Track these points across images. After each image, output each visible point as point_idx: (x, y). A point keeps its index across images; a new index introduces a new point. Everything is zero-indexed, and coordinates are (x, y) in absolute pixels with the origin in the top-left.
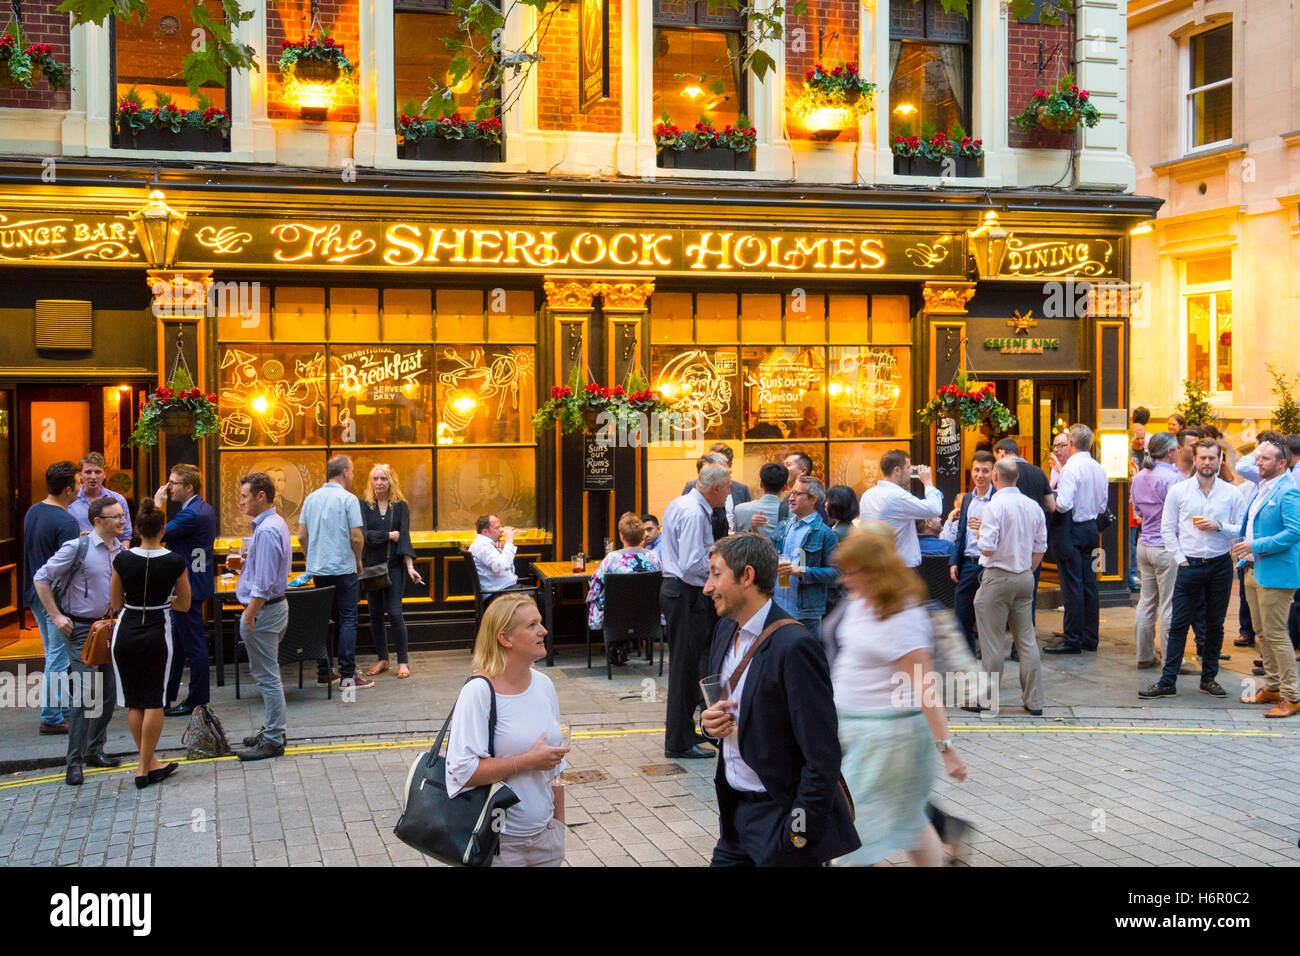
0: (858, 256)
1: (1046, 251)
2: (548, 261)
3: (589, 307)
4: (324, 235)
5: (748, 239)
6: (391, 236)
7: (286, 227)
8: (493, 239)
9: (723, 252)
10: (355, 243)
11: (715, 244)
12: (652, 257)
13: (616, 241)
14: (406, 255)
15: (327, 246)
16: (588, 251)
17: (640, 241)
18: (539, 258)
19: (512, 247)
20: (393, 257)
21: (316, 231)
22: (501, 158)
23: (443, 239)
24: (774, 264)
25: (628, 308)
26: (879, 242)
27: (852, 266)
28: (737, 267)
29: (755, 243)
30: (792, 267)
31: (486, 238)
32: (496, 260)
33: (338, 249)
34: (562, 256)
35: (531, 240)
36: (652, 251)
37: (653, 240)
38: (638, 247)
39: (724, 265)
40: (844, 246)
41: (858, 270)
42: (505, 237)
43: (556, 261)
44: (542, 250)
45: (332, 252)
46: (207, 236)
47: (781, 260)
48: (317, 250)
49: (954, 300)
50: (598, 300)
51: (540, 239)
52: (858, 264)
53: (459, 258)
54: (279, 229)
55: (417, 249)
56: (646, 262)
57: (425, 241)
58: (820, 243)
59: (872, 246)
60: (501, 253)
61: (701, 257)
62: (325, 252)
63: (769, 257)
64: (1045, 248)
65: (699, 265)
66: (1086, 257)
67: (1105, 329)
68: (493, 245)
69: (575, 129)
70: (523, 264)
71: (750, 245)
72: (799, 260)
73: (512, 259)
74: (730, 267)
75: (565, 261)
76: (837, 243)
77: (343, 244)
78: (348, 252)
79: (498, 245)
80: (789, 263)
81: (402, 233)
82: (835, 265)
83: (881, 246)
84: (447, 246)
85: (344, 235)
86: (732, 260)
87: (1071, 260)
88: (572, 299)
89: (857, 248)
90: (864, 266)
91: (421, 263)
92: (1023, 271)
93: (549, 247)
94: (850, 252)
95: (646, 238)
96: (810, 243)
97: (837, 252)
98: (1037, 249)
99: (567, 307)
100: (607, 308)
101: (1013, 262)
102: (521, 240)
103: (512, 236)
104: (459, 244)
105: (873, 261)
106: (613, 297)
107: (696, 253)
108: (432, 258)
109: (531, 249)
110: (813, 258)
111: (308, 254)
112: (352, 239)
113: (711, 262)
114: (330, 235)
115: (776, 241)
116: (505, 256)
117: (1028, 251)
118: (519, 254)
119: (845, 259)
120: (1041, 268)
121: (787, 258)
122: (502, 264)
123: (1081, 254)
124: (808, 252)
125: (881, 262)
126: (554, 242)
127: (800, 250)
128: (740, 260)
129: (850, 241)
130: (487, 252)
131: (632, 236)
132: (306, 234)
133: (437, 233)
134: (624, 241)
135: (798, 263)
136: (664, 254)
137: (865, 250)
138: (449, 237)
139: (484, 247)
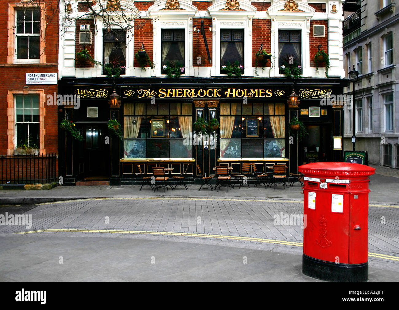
0: (266, 93)
2: (193, 96)
3: (204, 107)
4: (147, 92)
5: (239, 90)
6: (160, 92)
7: (139, 90)
8: (181, 91)
9: (233, 94)
10: (153, 93)
11: (231, 91)
13: (208, 91)
14: (163, 95)
15: (147, 94)
16: (202, 94)
17: (214, 91)
18: (191, 96)
20: (160, 96)
21: (145, 91)
22: (184, 73)
23: (170, 92)
25: (213, 107)
27: (264, 96)
28: (237, 97)
29: (241, 91)
30: (250, 97)
31: (179, 91)
32: (181, 96)
33: (149, 95)
34: (196, 96)
35: (189, 91)
36: (216, 93)
37: (216, 91)
39: (234, 96)
40: (262, 91)
42: (183, 91)
43: (195, 96)
44: (192, 94)
45: (148, 95)
46: (126, 92)
47: (247, 95)
48: (145, 95)
50: (206, 105)
51: (191, 91)
52: (266, 96)
53: (174, 96)
54: (138, 91)
55: (165, 94)
56: (215, 96)
57: (167, 92)
58: (256, 91)
62: (147, 96)
63: (244, 95)
65: (228, 96)
67: (336, 112)
70: (187, 97)
71: (239, 91)
73: (185, 96)
75: (197, 96)
77: (150, 94)
78: (151, 95)
79: (182, 93)
81: (162, 91)
82: (260, 96)
84: (171, 93)
85: (150, 92)
88: (200, 105)
89: (265, 92)
90: (267, 96)
91: (166, 97)
94: (264, 93)
96: (254, 91)
97: (261, 93)
100: (208, 107)
102: (187, 91)
103: (185, 90)
104: (174, 93)
105: (270, 95)
106: (210, 104)
107: (227, 93)
108: (168, 96)
109: (189, 93)
110: (255, 94)
111: (144, 96)
112: (152, 92)
113: (231, 96)
114: (148, 92)
115: (246, 91)
116: (183, 95)
119: (262, 95)
121: (249, 95)
122: (183, 97)
125: (271, 95)
126: (194, 92)
127: (252, 92)
128: (237, 95)
129: (264, 90)
130: (179, 94)
131: (212, 90)
132: (143, 92)
133: (169, 90)
134: (210, 91)
135: (251, 96)
136: (219, 94)
137: (267, 92)
138: (171, 91)
139: (179, 93)
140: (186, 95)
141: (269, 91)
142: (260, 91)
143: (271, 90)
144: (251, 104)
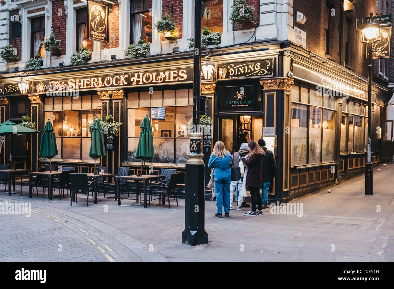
0: (178, 76)
1: (243, 68)
2: (100, 86)
3: (109, 98)
4: (57, 84)
5: (147, 74)
6: (69, 83)
7: (51, 82)
9: (141, 79)
10: (63, 85)
11: (138, 77)
12: (123, 83)
13: (115, 78)
14: (72, 87)
15: (58, 86)
16: (108, 82)
17: (120, 77)
18: (98, 85)
19: (92, 83)
20: (70, 88)
22: (91, 59)
24: (154, 81)
25: (117, 98)
26: (185, 71)
27: (176, 80)
28: (144, 83)
30: (159, 82)
31: (87, 81)
33: (60, 87)
34: (103, 84)
35: (96, 81)
36: (123, 81)
38: (120, 80)
40: (174, 73)
41: (178, 81)
42: (91, 80)
44: (98, 83)
47: (156, 80)
48: (56, 88)
49: (209, 88)
50: (111, 96)
51: (98, 80)
52: (178, 79)
53: (82, 87)
55: (74, 85)
56: (122, 84)
57: (75, 83)
58: (167, 73)
59: (183, 72)
60: (90, 84)
61: (135, 81)
62: (58, 88)
63: (152, 80)
64: (242, 66)
65: (135, 83)
66: (259, 68)
67: (268, 96)
68: (88, 83)
69: (109, 48)
70: (95, 87)
71: (148, 76)
73: (92, 86)
74: (142, 83)
75: (103, 86)
76: (172, 72)
80: (158, 81)
81: (71, 82)
82: (172, 80)
83: (185, 72)
84: (80, 84)
85: (61, 83)
86: (143, 81)
87: (253, 70)
88: (105, 96)
89: (178, 74)
90: (180, 79)
91: (75, 89)
92: (234, 75)
93: (100, 82)
94: (176, 75)
95: (122, 77)
96: (164, 73)
97: (172, 75)
98: (240, 67)
99: (104, 98)
100: (112, 98)
101: (231, 73)
102: (94, 81)
104: (82, 84)
105: (182, 77)
106: (113, 95)
107: (133, 80)
108: (77, 88)
109: (96, 83)
110: (165, 78)
113: (138, 82)
114: (59, 83)
115: (154, 74)
117: (236, 68)
118: (94, 85)
119: (174, 78)
120: (241, 74)
121: (158, 79)
122: (90, 88)
123: (257, 67)
124: (164, 76)
125: (185, 76)
127: (161, 76)
128: (145, 81)
129: (176, 72)
130: (87, 85)
131: (118, 77)
133: (78, 81)
134: (117, 78)
135: (161, 80)
136: (126, 81)
137: (180, 74)
138: (80, 82)
139: (87, 83)
144: (161, 91)
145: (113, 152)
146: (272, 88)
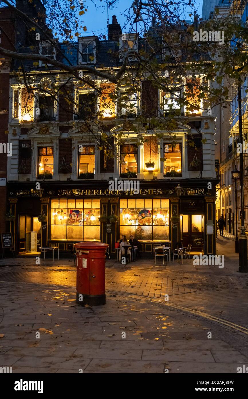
0: (157, 192)
1: (195, 190)
4: (66, 191)
7: (60, 190)
8: (92, 191)
9: (131, 192)
13: (112, 191)
16: (107, 193)
18: (99, 194)
20: (76, 194)
22: (93, 178)
25: (114, 202)
27: (156, 194)
30: (144, 194)
31: (90, 191)
36: (118, 192)
38: (116, 192)
39: (131, 194)
42: (94, 191)
43: (102, 194)
45: (67, 194)
46: (49, 192)
47: (142, 193)
48: (65, 193)
49: (176, 200)
50: (109, 201)
51: (99, 191)
55: (79, 193)
56: (117, 194)
57: (81, 192)
58: (149, 190)
60: (93, 193)
61: (127, 193)
66: (204, 191)
67: (209, 205)
69: (106, 172)
70: (97, 195)
72: (145, 193)
74: (133, 195)
77: (69, 192)
78: (69, 194)
82: (152, 193)
87: (200, 192)
90: (158, 194)
92: (190, 194)
94: (155, 192)
96: (147, 190)
98: (193, 190)
99: (104, 202)
100: (111, 202)
101: (188, 192)
102: (96, 191)
104: (86, 192)
105: (160, 193)
106: (112, 200)
108: (82, 194)
109: (98, 192)
111: (63, 194)
115: (141, 190)
117: (191, 190)
120: (194, 193)
121: (143, 193)
122: (93, 195)
123: (202, 190)
124: (147, 192)
126: (102, 191)
127: (145, 191)
129: (155, 190)
130: (90, 193)
132: (63, 191)
133: (83, 191)
136: (120, 193)
137: (158, 191)
140: (96, 193)
141: (159, 190)
142: (152, 190)
143: (161, 190)
144: (143, 200)
145: (111, 234)
146: (210, 201)
